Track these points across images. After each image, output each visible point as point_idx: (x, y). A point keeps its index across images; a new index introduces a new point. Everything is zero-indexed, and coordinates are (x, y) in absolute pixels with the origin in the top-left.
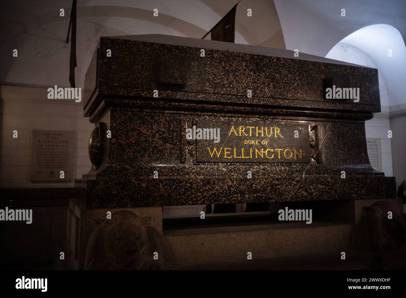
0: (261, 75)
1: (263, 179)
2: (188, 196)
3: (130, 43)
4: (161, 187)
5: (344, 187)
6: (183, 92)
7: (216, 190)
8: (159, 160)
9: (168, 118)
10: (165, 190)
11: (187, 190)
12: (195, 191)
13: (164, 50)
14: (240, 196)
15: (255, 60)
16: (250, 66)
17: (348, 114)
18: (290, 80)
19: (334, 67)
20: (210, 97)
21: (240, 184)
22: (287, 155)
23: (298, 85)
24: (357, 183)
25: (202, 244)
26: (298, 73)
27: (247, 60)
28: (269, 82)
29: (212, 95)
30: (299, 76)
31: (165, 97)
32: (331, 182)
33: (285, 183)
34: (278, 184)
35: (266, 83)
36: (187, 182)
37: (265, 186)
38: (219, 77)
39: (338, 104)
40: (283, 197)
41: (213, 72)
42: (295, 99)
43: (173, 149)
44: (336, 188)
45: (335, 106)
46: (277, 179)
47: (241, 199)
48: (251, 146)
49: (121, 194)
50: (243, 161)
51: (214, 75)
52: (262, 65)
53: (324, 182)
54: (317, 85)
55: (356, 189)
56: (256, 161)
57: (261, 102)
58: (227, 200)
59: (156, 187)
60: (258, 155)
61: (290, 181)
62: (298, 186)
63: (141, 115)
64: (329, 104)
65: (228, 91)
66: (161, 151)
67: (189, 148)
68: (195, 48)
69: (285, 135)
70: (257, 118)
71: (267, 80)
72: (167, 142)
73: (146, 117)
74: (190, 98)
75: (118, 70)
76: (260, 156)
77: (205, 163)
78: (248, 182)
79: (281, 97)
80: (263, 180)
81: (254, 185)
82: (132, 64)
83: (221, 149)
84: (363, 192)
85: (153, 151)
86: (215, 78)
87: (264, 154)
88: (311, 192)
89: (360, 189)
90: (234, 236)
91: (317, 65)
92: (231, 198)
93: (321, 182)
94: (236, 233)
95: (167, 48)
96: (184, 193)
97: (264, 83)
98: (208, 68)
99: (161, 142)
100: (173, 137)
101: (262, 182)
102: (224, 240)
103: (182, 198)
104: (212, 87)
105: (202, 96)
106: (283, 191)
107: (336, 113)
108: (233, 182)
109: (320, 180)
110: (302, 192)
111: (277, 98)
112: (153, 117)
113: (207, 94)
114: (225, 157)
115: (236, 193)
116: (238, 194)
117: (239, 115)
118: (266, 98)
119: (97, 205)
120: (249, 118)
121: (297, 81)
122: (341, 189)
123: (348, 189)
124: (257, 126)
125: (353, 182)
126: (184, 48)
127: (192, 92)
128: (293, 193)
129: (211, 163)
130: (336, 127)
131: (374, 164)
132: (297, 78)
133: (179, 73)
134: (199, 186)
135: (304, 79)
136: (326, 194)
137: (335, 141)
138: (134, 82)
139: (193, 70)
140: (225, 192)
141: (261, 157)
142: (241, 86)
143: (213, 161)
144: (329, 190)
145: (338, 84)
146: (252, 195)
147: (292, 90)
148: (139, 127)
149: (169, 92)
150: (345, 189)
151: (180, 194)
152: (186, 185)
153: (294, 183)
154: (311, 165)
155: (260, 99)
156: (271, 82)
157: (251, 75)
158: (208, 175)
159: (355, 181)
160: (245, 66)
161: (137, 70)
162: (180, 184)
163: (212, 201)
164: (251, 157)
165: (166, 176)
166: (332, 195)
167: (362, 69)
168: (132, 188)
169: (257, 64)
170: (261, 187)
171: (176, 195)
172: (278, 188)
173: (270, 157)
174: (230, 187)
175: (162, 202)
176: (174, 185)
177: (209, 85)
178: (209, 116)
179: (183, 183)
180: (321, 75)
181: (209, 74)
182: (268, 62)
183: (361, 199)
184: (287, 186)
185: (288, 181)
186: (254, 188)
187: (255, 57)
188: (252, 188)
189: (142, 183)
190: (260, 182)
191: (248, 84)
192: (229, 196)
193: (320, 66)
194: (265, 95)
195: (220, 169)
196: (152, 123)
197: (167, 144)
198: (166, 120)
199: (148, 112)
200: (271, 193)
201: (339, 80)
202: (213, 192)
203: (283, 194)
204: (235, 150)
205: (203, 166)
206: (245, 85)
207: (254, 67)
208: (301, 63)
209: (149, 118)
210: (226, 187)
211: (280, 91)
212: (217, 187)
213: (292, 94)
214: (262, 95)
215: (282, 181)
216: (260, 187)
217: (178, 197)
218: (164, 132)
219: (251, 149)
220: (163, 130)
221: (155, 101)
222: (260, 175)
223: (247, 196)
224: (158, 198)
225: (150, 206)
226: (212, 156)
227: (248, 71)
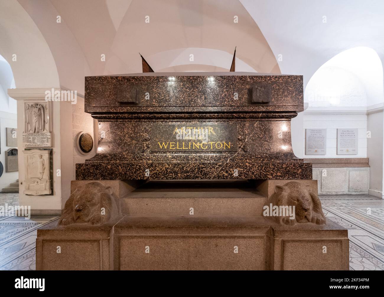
0: (195, 91)
1: (192, 163)
2: (138, 174)
3: (103, 78)
4: (120, 168)
5: (261, 170)
6: (138, 107)
7: (157, 171)
8: (127, 151)
9: (134, 124)
10: (122, 170)
11: (137, 170)
12: (142, 171)
13: (125, 80)
14: (174, 175)
15: (191, 80)
16: (186, 85)
17: (273, 114)
18: (219, 92)
19: (259, 78)
20: (157, 109)
21: (174, 167)
22: (218, 147)
23: (225, 95)
24: (273, 167)
25: (147, 204)
26: (225, 86)
27: (184, 81)
28: (201, 95)
29: (158, 107)
30: (226, 88)
31: (126, 111)
32: (249, 166)
33: (210, 167)
34: (203, 167)
35: (199, 96)
36: (137, 165)
37: (193, 169)
38: (162, 95)
39: (261, 107)
40: (207, 176)
41: (158, 92)
42: (223, 105)
43: (137, 143)
44: (254, 171)
45: (258, 109)
46: (203, 164)
47: (175, 177)
48: (190, 141)
49: (95, 172)
50: (184, 151)
51: (159, 93)
52: (196, 83)
53: (243, 166)
54: (242, 94)
55: (272, 172)
56: (193, 151)
57: (195, 110)
58: (165, 177)
59: (117, 168)
60: (195, 147)
61: (213, 165)
62: (220, 169)
63: (117, 123)
64: (252, 107)
65: (169, 104)
66: (129, 145)
67: (146, 143)
68: (146, 77)
69: (217, 132)
70: (197, 121)
71: (200, 93)
72: (133, 140)
73: (120, 125)
74: (143, 111)
75: (95, 96)
76: (196, 147)
77: (157, 152)
78: (180, 166)
79: (210, 105)
80: (192, 165)
81: (185, 168)
82: (104, 91)
83: (168, 143)
84: (279, 174)
85: (124, 145)
86: (160, 96)
87: (200, 146)
88: (231, 173)
89: (275, 172)
90: (169, 200)
91: (243, 78)
92: (168, 176)
93: (240, 166)
94: (171, 199)
95: (127, 79)
96: (135, 172)
97: (197, 96)
98: (155, 89)
99: (129, 140)
100: (137, 136)
101: (191, 166)
102: (162, 203)
103: (133, 175)
104: (158, 102)
105: (151, 109)
106: (208, 172)
107: (261, 115)
108: (169, 165)
109: (239, 164)
110: (224, 173)
111: (208, 106)
112: (124, 124)
113: (155, 107)
114: (171, 148)
115: (171, 173)
116: (173, 173)
117: (183, 120)
118: (199, 106)
119: (82, 178)
120: (191, 121)
121: (225, 92)
122: (258, 172)
123: (264, 172)
124: (195, 127)
125: (269, 167)
126: (138, 77)
127: (144, 107)
128: (215, 174)
129: (162, 152)
130: (263, 124)
131: (351, 145)
132: (225, 90)
133: (130, 95)
134: (145, 168)
135: (230, 90)
136: (244, 175)
137: (262, 135)
138: (105, 103)
139: (144, 92)
140: (163, 172)
141: (198, 148)
142: (179, 100)
143: (162, 151)
144: (247, 172)
145: (258, 91)
146: (183, 174)
147: (220, 99)
148: (116, 131)
149: (128, 107)
150: (261, 171)
151: (132, 173)
152: (136, 167)
153: (216, 166)
154: (238, 153)
155: (194, 108)
156: (202, 95)
157: (187, 91)
158: (155, 160)
159: (271, 166)
160: (182, 85)
161: (107, 95)
162: (132, 167)
163: (154, 178)
164: (190, 148)
165: (127, 161)
166: (249, 176)
167: (286, 77)
168: (102, 168)
169: (192, 83)
170: (191, 169)
171: (130, 173)
172: (204, 170)
173: (204, 148)
174: (167, 169)
175: (120, 177)
176: (129, 167)
177: (156, 101)
178: (161, 122)
179: (135, 165)
180: (246, 86)
181: (155, 93)
182: (201, 80)
183: (276, 179)
184: (211, 168)
185: (212, 165)
186: (185, 170)
187: (191, 78)
188: (183, 170)
189: (108, 165)
190: (189, 166)
191: (184, 98)
192: (166, 174)
193: (246, 79)
194: (198, 105)
195: (168, 156)
196: (124, 128)
197: (133, 141)
198: (132, 126)
199: (121, 121)
200: (198, 173)
201: (259, 88)
202: (155, 172)
203: (208, 174)
204: (178, 143)
205: (156, 154)
206: (182, 98)
207: (190, 85)
208: (229, 78)
209: (122, 125)
210: (164, 168)
211: (210, 101)
212: (157, 169)
213: (220, 102)
214: (195, 105)
215: (207, 165)
216: (189, 169)
217: (131, 174)
218: (131, 133)
219: (190, 143)
220: (131, 132)
221: (122, 114)
222: (193, 161)
223: (179, 175)
224: (118, 175)
225: (113, 180)
226: (161, 148)
227: (185, 88)
